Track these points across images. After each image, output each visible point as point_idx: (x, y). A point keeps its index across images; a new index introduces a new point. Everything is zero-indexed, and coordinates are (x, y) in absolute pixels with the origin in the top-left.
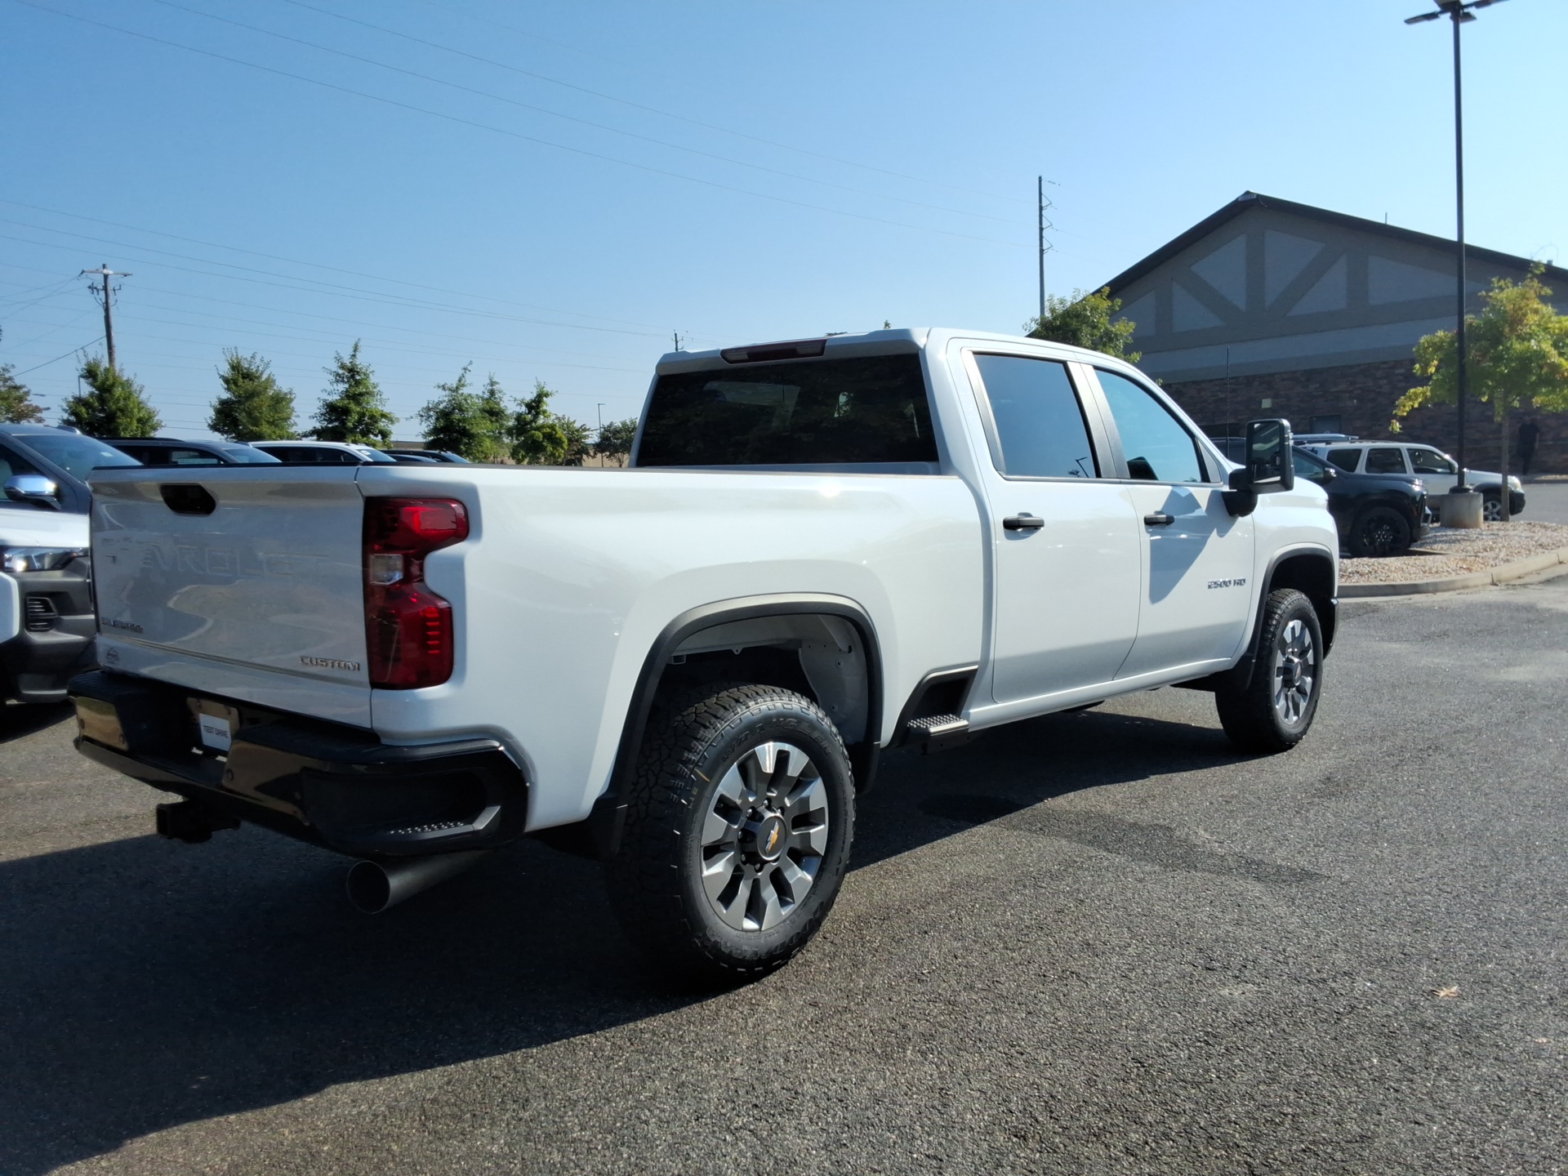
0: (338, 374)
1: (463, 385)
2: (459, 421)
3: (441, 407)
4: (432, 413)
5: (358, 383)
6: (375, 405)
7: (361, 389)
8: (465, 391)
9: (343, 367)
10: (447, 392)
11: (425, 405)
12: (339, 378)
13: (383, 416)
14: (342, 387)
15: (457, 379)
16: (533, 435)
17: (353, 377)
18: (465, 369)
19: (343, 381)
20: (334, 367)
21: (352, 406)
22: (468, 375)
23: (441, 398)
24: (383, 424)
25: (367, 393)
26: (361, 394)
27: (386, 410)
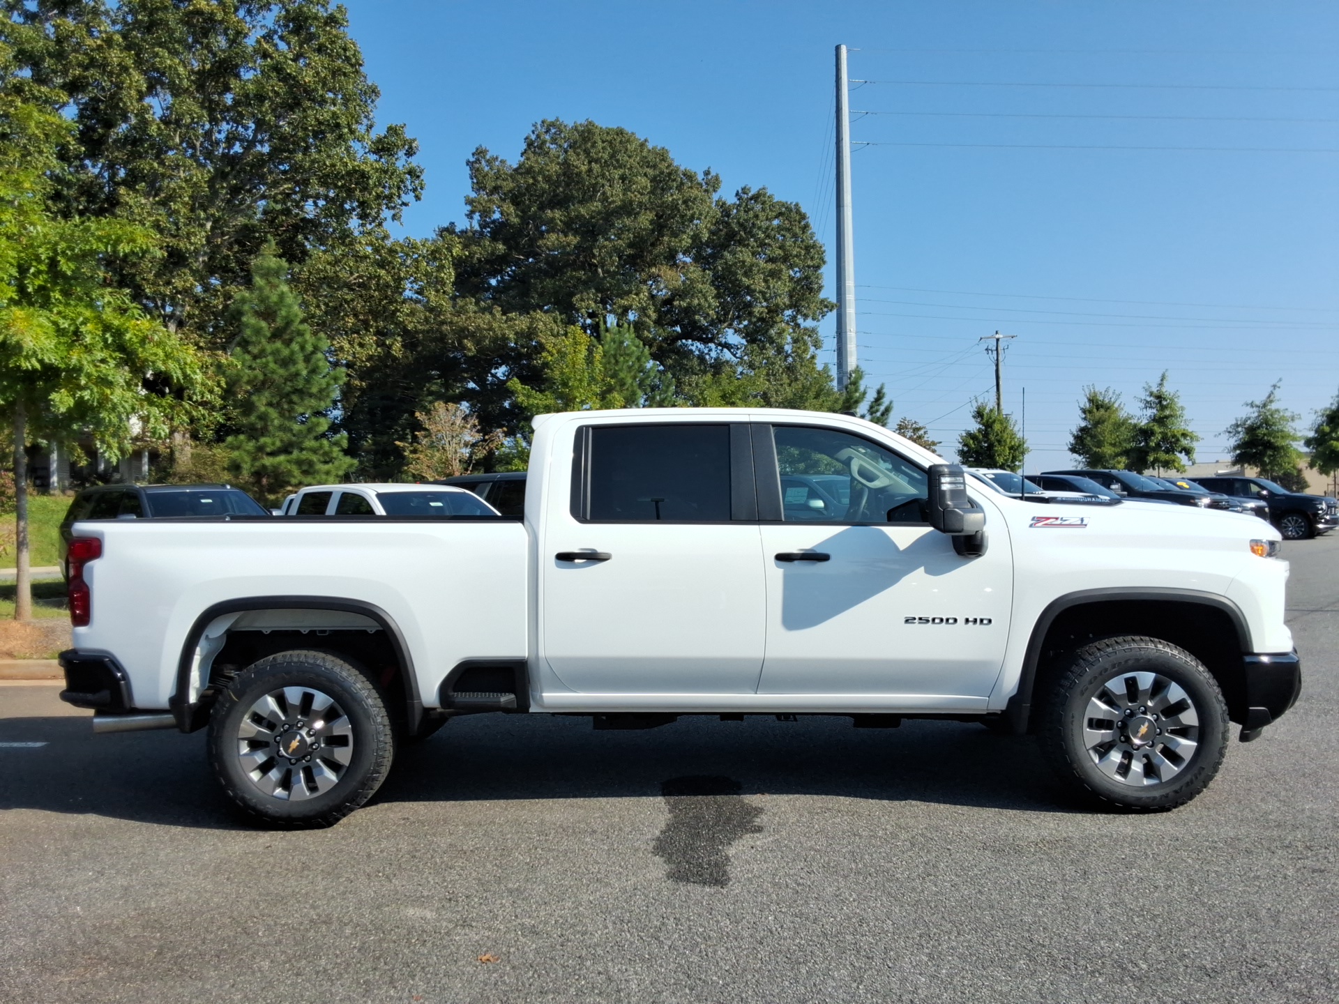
0: (1147, 402)
1: (1271, 402)
2: (1265, 435)
3: (1249, 422)
4: (1240, 429)
5: (1163, 408)
6: (1178, 426)
7: (1167, 412)
8: (1273, 406)
9: (1151, 394)
10: (1255, 409)
11: (1234, 422)
12: (1148, 405)
13: (1184, 435)
14: (1150, 412)
15: (1267, 394)
16: (1332, 445)
17: (1160, 402)
18: (1274, 386)
19: (1151, 407)
20: (1144, 395)
21: (1157, 429)
22: (1277, 392)
23: (1252, 414)
24: (1184, 442)
25: (1171, 416)
26: (1167, 417)
27: (1189, 429)
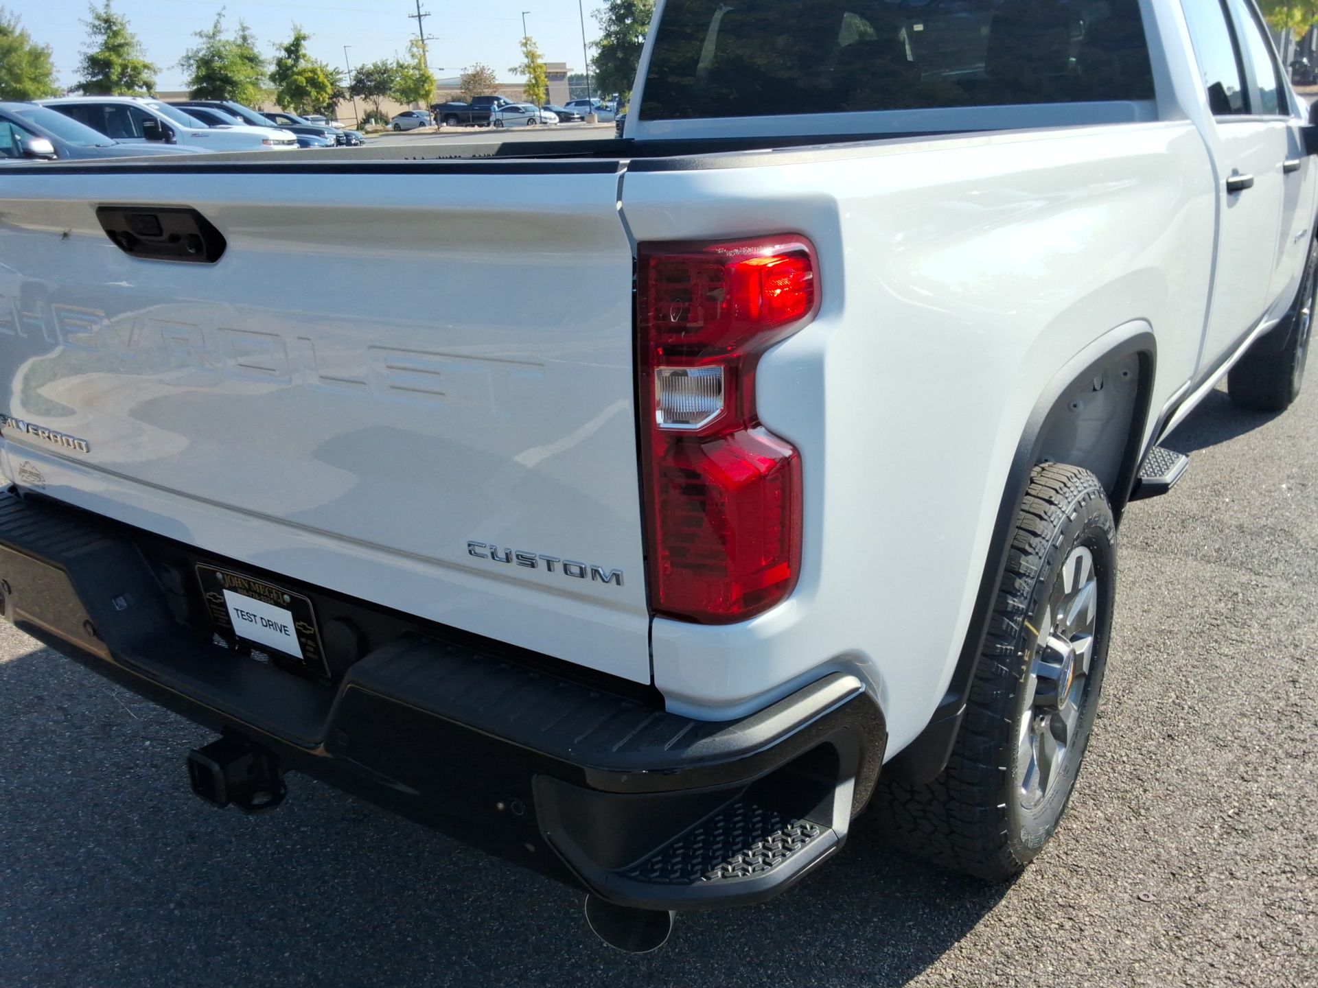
0: (94, 26)
1: (220, 32)
2: (221, 68)
3: (201, 55)
4: (192, 62)
5: (116, 34)
6: (135, 56)
7: (120, 40)
8: (223, 37)
9: (98, 18)
10: (205, 39)
11: (184, 54)
12: (96, 30)
13: (145, 67)
14: (101, 39)
15: (213, 25)
16: (296, 80)
17: (109, 27)
18: (219, 15)
19: (100, 33)
20: (90, 18)
21: (114, 58)
22: (222, 20)
23: (199, 46)
24: (145, 75)
25: (127, 44)
26: (121, 46)
27: (147, 61)
